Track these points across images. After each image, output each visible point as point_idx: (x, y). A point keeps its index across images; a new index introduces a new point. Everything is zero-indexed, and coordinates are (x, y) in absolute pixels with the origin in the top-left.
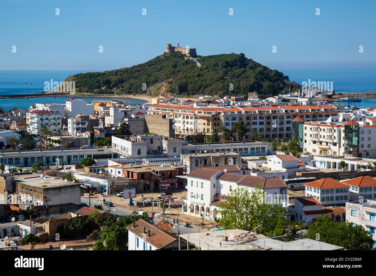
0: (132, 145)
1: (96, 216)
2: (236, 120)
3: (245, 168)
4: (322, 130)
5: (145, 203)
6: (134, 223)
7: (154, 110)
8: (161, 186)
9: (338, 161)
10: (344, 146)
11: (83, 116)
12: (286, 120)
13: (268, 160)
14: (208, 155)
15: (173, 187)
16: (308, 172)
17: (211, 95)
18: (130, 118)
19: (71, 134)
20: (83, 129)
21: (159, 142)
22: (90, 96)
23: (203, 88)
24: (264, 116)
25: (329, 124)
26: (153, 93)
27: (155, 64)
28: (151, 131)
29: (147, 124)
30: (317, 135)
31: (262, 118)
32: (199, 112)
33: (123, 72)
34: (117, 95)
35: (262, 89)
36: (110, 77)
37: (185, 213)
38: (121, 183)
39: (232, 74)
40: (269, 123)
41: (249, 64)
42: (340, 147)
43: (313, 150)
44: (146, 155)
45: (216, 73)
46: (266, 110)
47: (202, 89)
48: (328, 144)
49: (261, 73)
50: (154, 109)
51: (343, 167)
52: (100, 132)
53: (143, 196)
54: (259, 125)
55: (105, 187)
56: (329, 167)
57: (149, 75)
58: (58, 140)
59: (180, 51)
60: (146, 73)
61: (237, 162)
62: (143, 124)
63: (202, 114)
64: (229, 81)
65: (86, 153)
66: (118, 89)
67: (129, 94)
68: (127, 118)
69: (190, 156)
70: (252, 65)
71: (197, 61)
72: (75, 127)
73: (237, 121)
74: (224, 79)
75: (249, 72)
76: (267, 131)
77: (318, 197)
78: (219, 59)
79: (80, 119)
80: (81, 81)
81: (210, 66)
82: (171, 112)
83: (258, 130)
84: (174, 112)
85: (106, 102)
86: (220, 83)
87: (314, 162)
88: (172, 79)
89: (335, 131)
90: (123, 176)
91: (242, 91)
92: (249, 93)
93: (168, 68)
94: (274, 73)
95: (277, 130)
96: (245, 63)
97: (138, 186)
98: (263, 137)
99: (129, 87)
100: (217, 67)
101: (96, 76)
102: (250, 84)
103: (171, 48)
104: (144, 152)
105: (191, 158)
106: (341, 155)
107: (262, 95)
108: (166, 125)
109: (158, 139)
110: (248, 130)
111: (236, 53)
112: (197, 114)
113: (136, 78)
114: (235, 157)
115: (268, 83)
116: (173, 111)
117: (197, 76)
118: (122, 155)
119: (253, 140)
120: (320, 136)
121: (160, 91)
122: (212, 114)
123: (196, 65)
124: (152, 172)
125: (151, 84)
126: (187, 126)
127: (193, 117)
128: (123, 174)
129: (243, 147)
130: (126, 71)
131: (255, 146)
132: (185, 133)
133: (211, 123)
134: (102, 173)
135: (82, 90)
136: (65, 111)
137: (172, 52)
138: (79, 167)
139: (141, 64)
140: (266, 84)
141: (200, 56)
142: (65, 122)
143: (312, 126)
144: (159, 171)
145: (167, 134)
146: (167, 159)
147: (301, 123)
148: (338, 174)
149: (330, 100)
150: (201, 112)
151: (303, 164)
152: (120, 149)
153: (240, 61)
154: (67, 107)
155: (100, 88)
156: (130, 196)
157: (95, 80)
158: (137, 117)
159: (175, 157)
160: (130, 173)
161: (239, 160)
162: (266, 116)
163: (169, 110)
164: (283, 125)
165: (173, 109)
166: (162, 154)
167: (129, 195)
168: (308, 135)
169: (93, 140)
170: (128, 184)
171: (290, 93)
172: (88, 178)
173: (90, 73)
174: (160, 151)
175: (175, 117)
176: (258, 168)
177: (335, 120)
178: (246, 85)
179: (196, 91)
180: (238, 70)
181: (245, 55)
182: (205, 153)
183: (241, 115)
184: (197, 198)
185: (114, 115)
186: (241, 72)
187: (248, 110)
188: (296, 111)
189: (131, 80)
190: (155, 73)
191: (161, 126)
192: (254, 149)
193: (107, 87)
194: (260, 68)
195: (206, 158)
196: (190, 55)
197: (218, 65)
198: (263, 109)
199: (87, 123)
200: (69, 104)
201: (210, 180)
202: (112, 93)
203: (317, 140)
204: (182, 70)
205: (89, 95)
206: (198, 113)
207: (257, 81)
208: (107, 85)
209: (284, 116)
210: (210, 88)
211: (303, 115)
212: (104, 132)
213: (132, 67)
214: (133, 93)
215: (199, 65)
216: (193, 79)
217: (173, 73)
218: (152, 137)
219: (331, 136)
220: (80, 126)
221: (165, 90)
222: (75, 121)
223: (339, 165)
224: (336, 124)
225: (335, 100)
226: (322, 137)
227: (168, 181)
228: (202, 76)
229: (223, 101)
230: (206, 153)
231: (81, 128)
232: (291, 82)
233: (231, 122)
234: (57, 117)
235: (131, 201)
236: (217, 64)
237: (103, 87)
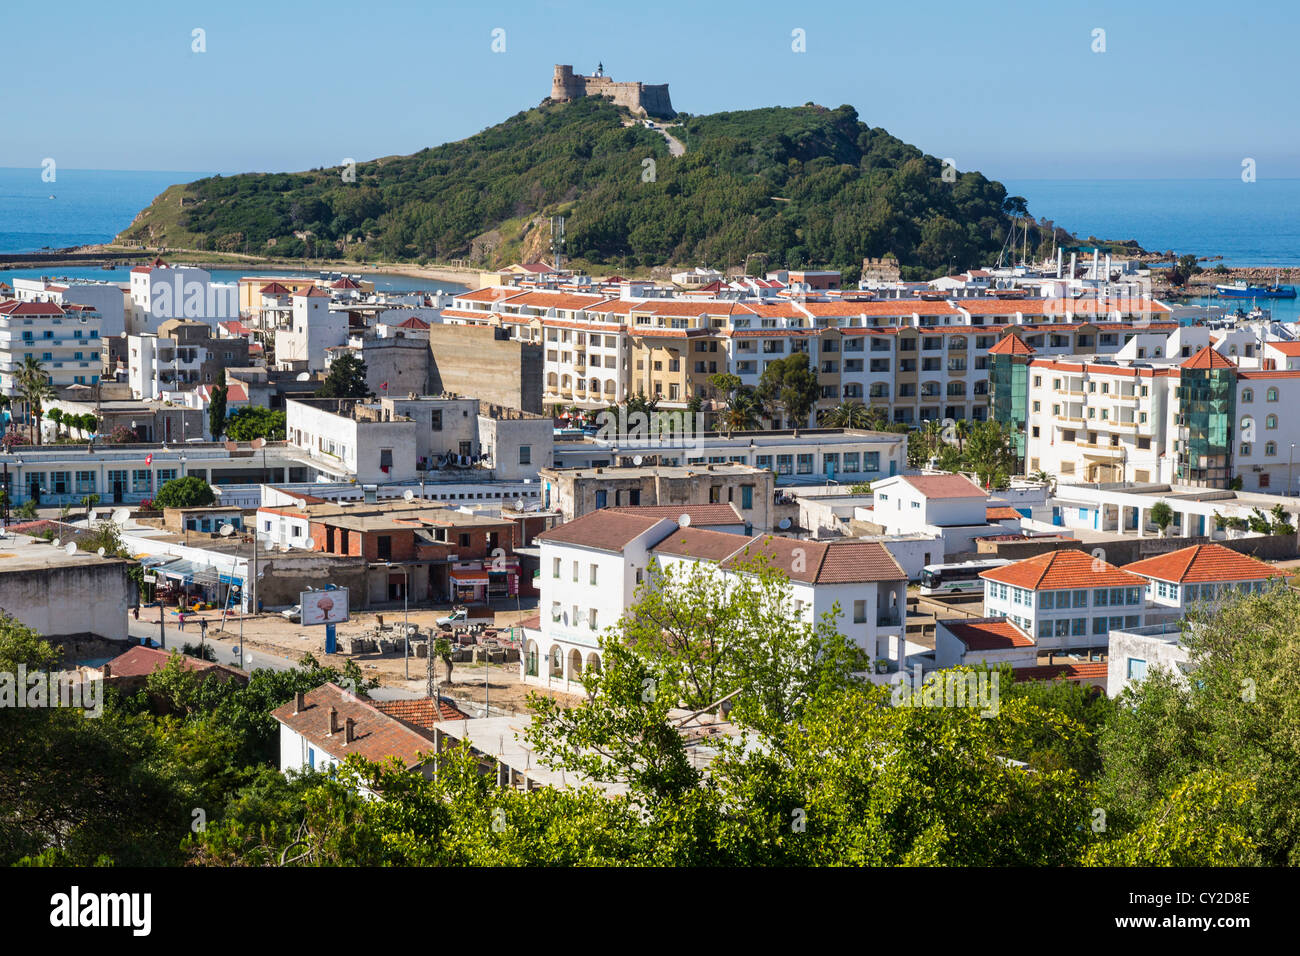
0: (360, 433)
1: (177, 680)
2: (782, 351)
3: (788, 524)
4: (1099, 388)
5: (384, 643)
6: (301, 697)
7: (471, 310)
8: (455, 586)
9: (1145, 503)
10: (1177, 448)
11: (188, 327)
12: (973, 353)
13: (877, 494)
14: (648, 472)
15: (502, 588)
16: (1022, 542)
17: (721, 268)
18: (372, 341)
19: (140, 397)
20: (185, 377)
21: (465, 423)
22: (248, 266)
23: (689, 238)
24: (891, 339)
25: (1124, 365)
26: (495, 256)
27: (508, 143)
28: (448, 388)
29: (437, 362)
30: (1077, 408)
31: (882, 345)
32: (640, 320)
33: (382, 174)
34: (353, 262)
35: (917, 247)
36: (328, 194)
37: (530, 679)
38: (299, 570)
39: (805, 185)
40: (909, 366)
41: (874, 148)
42: (1162, 453)
43: (1064, 464)
44: (414, 473)
45: (740, 182)
46: (900, 315)
47: (684, 245)
48: (1120, 441)
49: (916, 182)
50: (471, 306)
51: (1164, 526)
52: (250, 388)
53: (381, 620)
54: (872, 371)
55: (239, 582)
56: (1112, 527)
57: (481, 187)
58: (87, 416)
59: (604, 94)
60: (469, 178)
61: (755, 501)
62: (421, 362)
63: (652, 327)
64: (790, 213)
65: (183, 464)
66: (359, 239)
67: (401, 261)
68: (359, 335)
69: (575, 477)
70: (884, 151)
71: (672, 135)
72: (155, 366)
73: (785, 354)
74: (773, 203)
75: (872, 180)
76: (902, 395)
77: (1026, 621)
78: (757, 127)
79: (175, 337)
80: (214, 205)
81: (718, 152)
82: (532, 317)
83: (867, 391)
84: (544, 318)
85: (295, 284)
86: (755, 218)
87: (1056, 510)
88: (569, 204)
89: (1144, 391)
90: (312, 545)
91: (840, 250)
92: (866, 261)
93: (556, 162)
94: (970, 184)
95: (939, 393)
96: (860, 142)
97: (365, 581)
98: (884, 416)
99: (402, 233)
100: (746, 156)
101: (275, 189)
102: (871, 225)
103: (572, 82)
104: (405, 462)
105: (579, 483)
106: (1166, 480)
107: (916, 269)
108: (509, 368)
109: (461, 413)
110: (830, 392)
111: (824, 105)
112: (630, 325)
113: (432, 196)
114: (748, 481)
115: (941, 222)
116: (543, 313)
117: (667, 192)
118: (321, 473)
119: (840, 425)
120: (1092, 411)
121: (523, 251)
122: (691, 327)
123: (667, 149)
124: (419, 533)
125: (487, 220)
126: (591, 372)
127: (618, 337)
128: (310, 536)
129: (795, 451)
130: (395, 168)
131: (842, 449)
132: (585, 401)
133: (683, 360)
134: (233, 534)
135: (217, 241)
136: (128, 311)
137: (576, 97)
138: (149, 511)
139: (452, 145)
140: (933, 225)
141: (684, 115)
142: (119, 352)
143: (1059, 374)
144: (449, 529)
145: (513, 401)
146: (492, 489)
147: (1020, 361)
148: (1134, 549)
149: (1175, 290)
150: (647, 320)
151: (1013, 512)
152: (315, 451)
153: (840, 136)
154: (132, 295)
155: (290, 233)
156: (326, 618)
157: (268, 204)
158: (399, 335)
159: (527, 481)
160: (337, 535)
161: (763, 494)
162: (896, 337)
163: (526, 311)
164: (965, 374)
165: (541, 308)
166: (475, 472)
167: (323, 612)
168: (1046, 408)
169: (221, 420)
170: (327, 575)
171: (1023, 263)
172: (177, 550)
173: (254, 176)
174: (469, 459)
175: (549, 339)
176: (839, 525)
177: (1150, 351)
178: (856, 229)
179: (662, 249)
180: (828, 170)
181: (857, 114)
182: (636, 466)
183: (800, 332)
184: (575, 624)
185: (309, 326)
186: (838, 177)
187: (832, 313)
188: (1015, 318)
189: (412, 205)
190: (506, 178)
191: (491, 371)
192: (837, 461)
193: (319, 232)
194: (912, 166)
195: (635, 486)
196: (645, 108)
197: (750, 152)
198: (886, 311)
199: (202, 353)
200: (141, 282)
201: (621, 553)
202: (337, 255)
203: (1077, 425)
204: (611, 168)
205: (246, 262)
206: (635, 321)
207: (901, 213)
208: (317, 222)
209: (966, 339)
210: (717, 239)
211: (1041, 337)
212: (267, 391)
213: (416, 155)
214: (416, 255)
215: (677, 148)
216: (652, 203)
217: (575, 179)
218: (437, 406)
219: (1131, 411)
220: (176, 364)
221: (542, 246)
222: (155, 346)
223: (1149, 518)
224: (1150, 366)
225: (1196, 291)
226: (1098, 413)
227: (483, 566)
228: (686, 193)
229: (756, 288)
230: (640, 466)
231: (180, 372)
232: (1038, 222)
233: (760, 358)
234: (86, 328)
235: (331, 634)
236: (748, 144)
237: (302, 230)
